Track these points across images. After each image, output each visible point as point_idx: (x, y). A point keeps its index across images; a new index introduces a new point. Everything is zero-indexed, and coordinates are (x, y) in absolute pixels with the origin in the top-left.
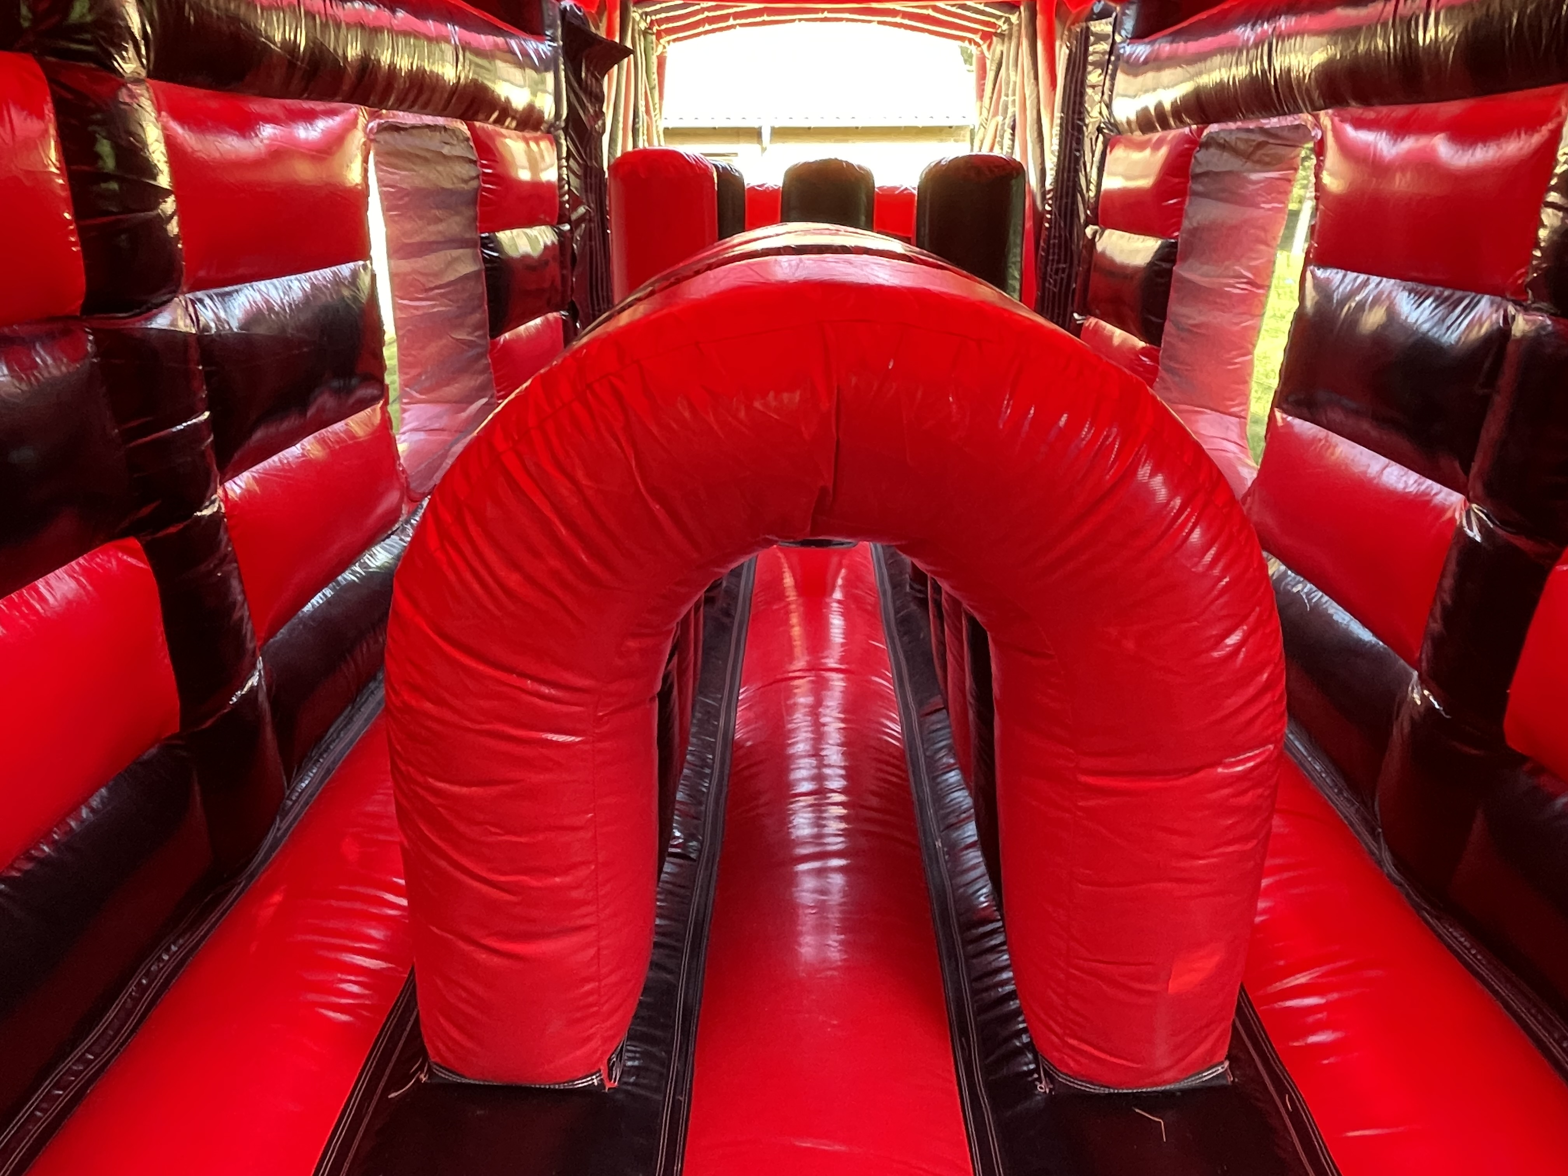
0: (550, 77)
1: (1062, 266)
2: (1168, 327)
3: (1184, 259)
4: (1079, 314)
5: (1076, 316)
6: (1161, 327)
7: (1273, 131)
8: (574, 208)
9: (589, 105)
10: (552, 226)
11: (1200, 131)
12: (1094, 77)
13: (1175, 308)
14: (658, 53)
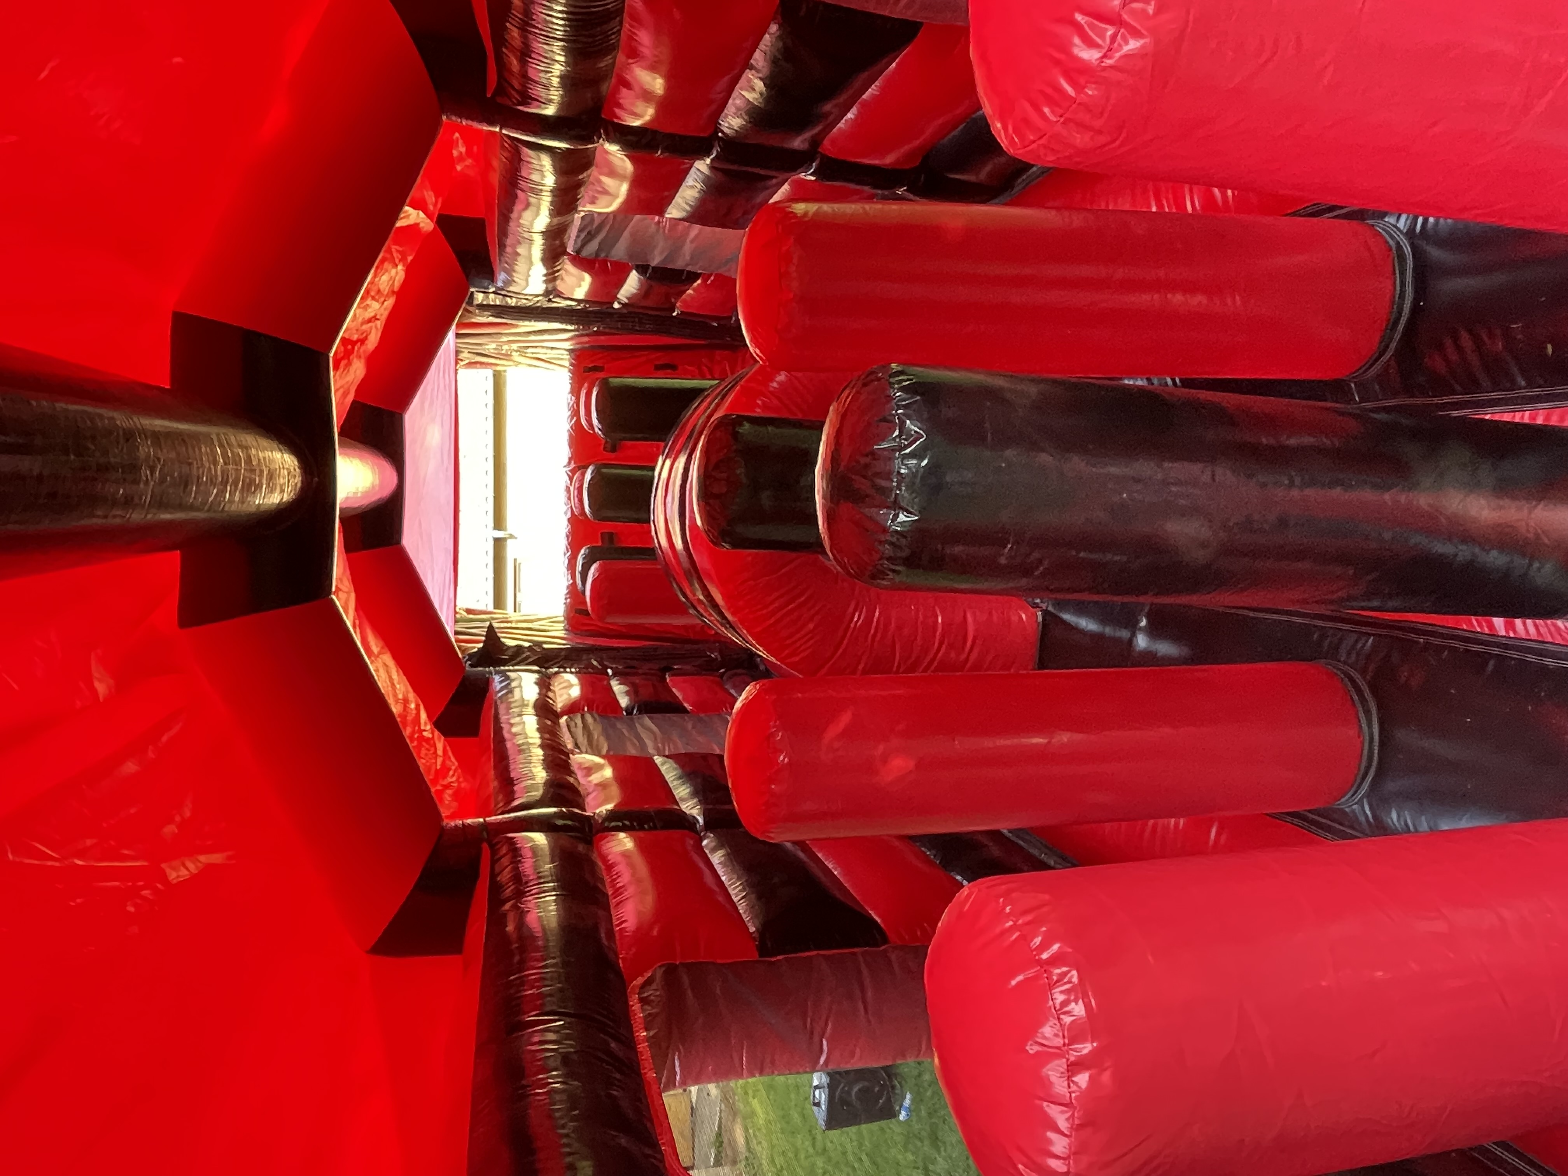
0: (512, 675)
1: (637, 320)
2: (689, 268)
3: (647, 261)
4: (674, 312)
5: (674, 314)
6: (689, 272)
7: (582, 226)
8: (593, 667)
9: (524, 655)
10: (610, 680)
11: (569, 254)
12: (512, 302)
13: (679, 264)
14: (465, 614)
